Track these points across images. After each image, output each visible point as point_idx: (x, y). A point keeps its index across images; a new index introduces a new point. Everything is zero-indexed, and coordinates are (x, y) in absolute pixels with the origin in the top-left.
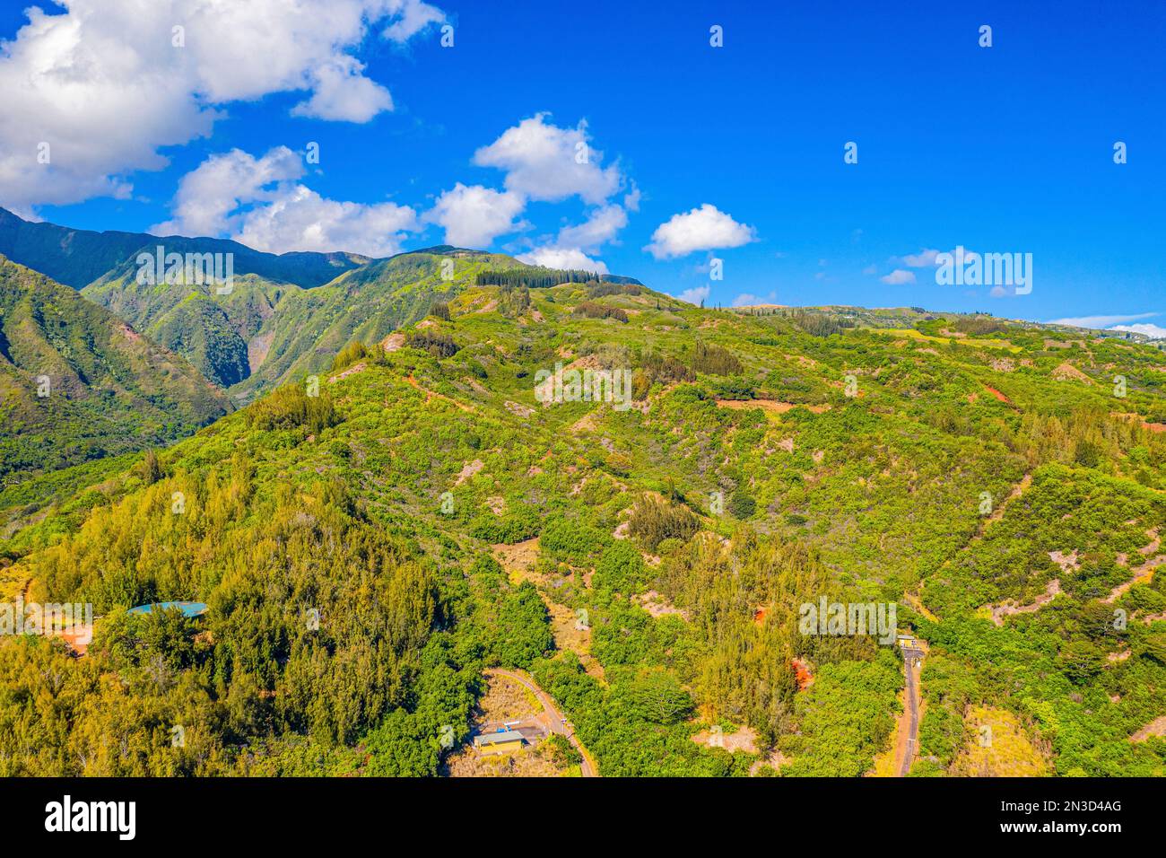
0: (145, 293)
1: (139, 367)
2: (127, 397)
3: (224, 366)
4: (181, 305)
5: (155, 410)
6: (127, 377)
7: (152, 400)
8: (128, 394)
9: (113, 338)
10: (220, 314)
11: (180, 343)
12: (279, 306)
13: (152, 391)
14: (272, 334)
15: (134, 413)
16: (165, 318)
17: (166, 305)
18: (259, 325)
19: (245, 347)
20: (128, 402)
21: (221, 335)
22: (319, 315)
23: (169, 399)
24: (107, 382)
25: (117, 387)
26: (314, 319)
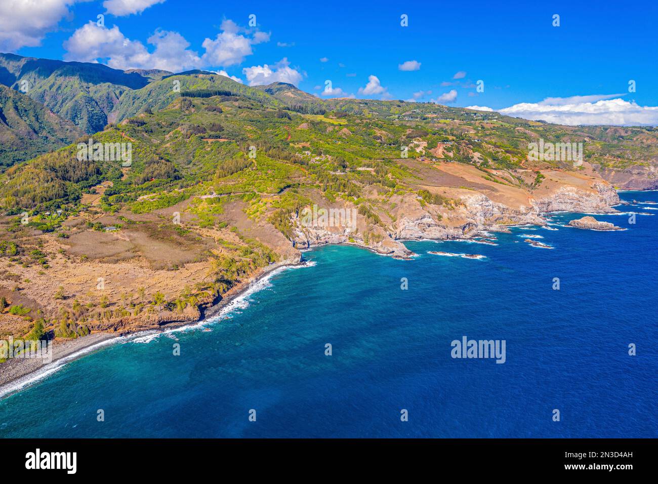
0: (60, 92)
1: (57, 127)
2: (52, 139)
3: (96, 126)
4: (76, 98)
5: (63, 144)
6: (52, 131)
7: (62, 140)
8: (53, 138)
9: (46, 116)
10: (93, 103)
11: (76, 116)
12: (121, 98)
13: (62, 137)
14: (118, 111)
15: (55, 145)
16: (69, 105)
17: (69, 98)
18: (112, 107)
19: (106, 117)
20: (53, 141)
21: (95, 112)
22: (137, 102)
23: (68, 140)
24: (44, 133)
25: (48, 135)
26: (135, 105)
